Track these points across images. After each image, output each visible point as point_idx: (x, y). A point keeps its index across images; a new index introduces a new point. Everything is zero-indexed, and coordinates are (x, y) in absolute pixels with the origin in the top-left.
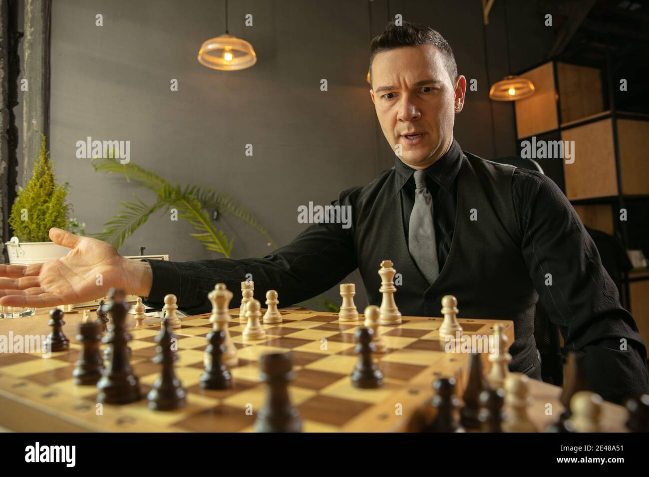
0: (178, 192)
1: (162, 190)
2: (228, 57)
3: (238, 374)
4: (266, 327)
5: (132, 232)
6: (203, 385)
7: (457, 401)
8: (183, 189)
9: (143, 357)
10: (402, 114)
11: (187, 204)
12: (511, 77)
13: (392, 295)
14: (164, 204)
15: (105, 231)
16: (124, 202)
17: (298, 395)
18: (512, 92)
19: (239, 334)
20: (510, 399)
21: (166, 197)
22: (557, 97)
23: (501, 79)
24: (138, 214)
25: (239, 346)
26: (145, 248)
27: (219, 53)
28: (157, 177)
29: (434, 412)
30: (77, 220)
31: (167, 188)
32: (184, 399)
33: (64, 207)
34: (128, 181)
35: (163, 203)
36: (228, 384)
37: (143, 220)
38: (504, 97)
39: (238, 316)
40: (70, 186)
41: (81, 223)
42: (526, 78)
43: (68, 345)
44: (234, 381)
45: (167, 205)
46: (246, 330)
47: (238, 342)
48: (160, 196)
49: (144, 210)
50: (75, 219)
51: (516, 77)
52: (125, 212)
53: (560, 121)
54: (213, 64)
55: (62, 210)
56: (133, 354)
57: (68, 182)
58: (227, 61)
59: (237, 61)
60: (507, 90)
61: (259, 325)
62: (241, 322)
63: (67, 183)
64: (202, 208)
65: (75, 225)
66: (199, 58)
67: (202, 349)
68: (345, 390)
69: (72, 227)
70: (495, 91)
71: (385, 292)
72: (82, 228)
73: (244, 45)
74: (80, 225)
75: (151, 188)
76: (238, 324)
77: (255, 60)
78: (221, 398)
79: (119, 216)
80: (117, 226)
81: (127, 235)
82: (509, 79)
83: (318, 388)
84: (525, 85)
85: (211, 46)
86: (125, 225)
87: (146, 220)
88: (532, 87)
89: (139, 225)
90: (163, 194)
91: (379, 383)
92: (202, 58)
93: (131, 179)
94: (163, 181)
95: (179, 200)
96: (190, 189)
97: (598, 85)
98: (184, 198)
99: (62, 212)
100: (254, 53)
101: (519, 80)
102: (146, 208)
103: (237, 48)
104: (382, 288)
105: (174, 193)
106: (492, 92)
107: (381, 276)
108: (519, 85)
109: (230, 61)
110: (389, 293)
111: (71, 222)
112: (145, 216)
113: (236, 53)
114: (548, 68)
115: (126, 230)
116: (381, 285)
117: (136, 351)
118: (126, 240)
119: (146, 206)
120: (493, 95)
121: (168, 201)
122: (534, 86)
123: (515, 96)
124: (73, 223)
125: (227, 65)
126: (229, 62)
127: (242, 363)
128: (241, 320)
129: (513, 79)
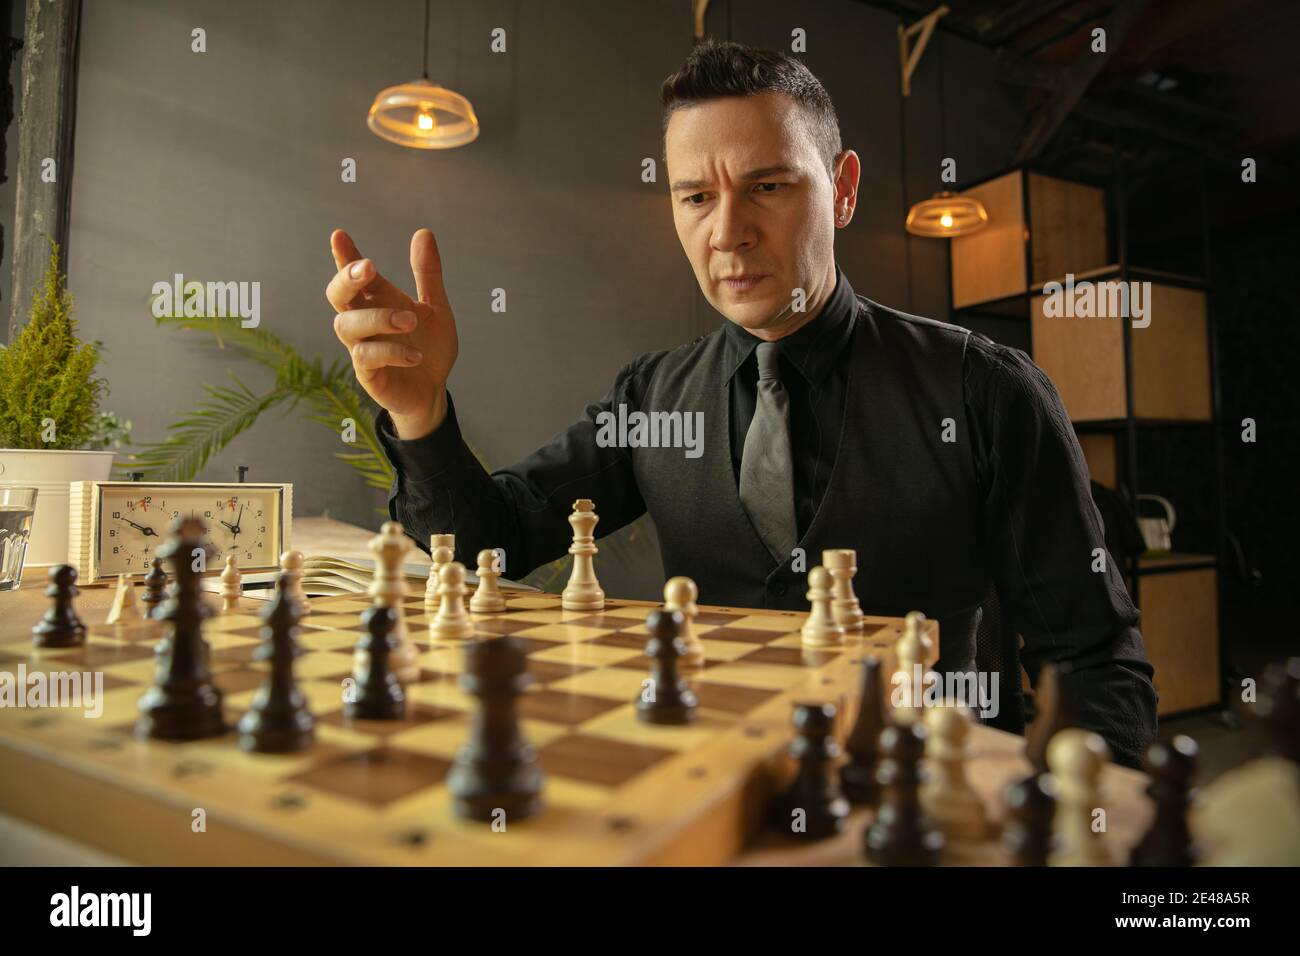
0: (317, 372)
1: (286, 368)
2: (425, 122)
3: (416, 695)
4: (476, 618)
5: (224, 443)
6: (350, 712)
7: (836, 750)
8: (326, 369)
9: (233, 660)
10: (718, 237)
11: (333, 398)
12: (946, 194)
13: (590, 559)
14: (288, 395)
15: (169, 439)
16: (211, 386)
17: (536, 733)
18: (947, 221)
19: (424, 628)
20: (936, 747)
21: (292, 382)
22: (1026, 235)
23: (930, 197)
24: (237, 410)
25: (423, 649)
26: (247, 469)
27: (409, 113)
28: (278, 342)
29: (792, 768)
30: (115, 415)
31: (296, 364)
32: (310, 733)
33: (90, 385)
34: (222, 346)
35: (285, 392)
36: (398, 710)
37: (247, 421)
38: (931, 229)
39: (423, 599)
40: (103, 349)
41: (124, 423)
42: (974, 197)
43: (83, 636)
44: (410, 708)
45: (294, 397)
46: (436, 621)
47: (421, 641)
48: (281, 379)
49: (248, 403)
50: (111, 414)
51: (955, 194)
52: (210, 405)
53: (1030, 280)
54: (395, 134)
55: (86, 390)
56: (213, 656)
57: (100, 340)
58: (423, 130)
59: (442, 131)
60: (937, 217)
61: (461, 609)
62: (427, 608)
63: (100, 343)
64: (360, 405)
65: (111, 425)
66: (370, 121)
67: (350, 651)
68: (625, 727)
69: (104, 428)
70: (916, 217)
71: (579, 554)
72: (125, 432)
73: (456, 103)
74: (120, 425)
75: (265, 362)
76: (421, 612)
77: (476, 131)
78: (384, 735)
79: (200, 412)
80: (193, 432)
81: (212, 450)
82: (942, 197)
83: (573, 722)
84: (971, 211)
85: (393, 99)
86: (209, 429)
87: (251, 422)
88: (983, 215)
89: (237, 431)
90: (288, 376)
91: (690, 715)
92: (376, 122)
93: (226, 344)
94: (288, 351)
95: (317, 388)
96: (339, 369)
97: (1099, 219)
98: (327, 384)
99: (85, 395)
100: (474, 119)
101: (959, 200)
102: (253, 400)
103: (443, 106)
104: (573, 546)
105: (309, 373)
106: (910, 219)
107: (572, 525)
108: (959, 210)
109: (429, 131)
110: (585, 555)
111: (103, 419)
112: (250, 414)
113: (441, 117)
114: (1014, 179)
115: (211, 440)
116: (573, 542)
117: (220, 651)
118: (210, 458)
119: (253, 397)
120: (912, 225)
121: (296, 389)
122: (987, 212)
123: (952, 229)
124: (107, 421)
125: (422, 139)
126: (426, 131)
127: (427, 677)
128: (428, 603)
129: (950, 197)
